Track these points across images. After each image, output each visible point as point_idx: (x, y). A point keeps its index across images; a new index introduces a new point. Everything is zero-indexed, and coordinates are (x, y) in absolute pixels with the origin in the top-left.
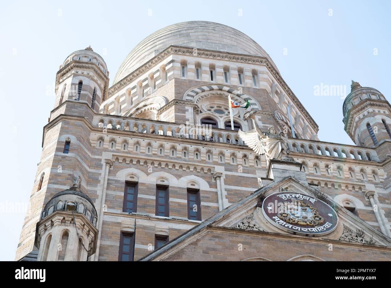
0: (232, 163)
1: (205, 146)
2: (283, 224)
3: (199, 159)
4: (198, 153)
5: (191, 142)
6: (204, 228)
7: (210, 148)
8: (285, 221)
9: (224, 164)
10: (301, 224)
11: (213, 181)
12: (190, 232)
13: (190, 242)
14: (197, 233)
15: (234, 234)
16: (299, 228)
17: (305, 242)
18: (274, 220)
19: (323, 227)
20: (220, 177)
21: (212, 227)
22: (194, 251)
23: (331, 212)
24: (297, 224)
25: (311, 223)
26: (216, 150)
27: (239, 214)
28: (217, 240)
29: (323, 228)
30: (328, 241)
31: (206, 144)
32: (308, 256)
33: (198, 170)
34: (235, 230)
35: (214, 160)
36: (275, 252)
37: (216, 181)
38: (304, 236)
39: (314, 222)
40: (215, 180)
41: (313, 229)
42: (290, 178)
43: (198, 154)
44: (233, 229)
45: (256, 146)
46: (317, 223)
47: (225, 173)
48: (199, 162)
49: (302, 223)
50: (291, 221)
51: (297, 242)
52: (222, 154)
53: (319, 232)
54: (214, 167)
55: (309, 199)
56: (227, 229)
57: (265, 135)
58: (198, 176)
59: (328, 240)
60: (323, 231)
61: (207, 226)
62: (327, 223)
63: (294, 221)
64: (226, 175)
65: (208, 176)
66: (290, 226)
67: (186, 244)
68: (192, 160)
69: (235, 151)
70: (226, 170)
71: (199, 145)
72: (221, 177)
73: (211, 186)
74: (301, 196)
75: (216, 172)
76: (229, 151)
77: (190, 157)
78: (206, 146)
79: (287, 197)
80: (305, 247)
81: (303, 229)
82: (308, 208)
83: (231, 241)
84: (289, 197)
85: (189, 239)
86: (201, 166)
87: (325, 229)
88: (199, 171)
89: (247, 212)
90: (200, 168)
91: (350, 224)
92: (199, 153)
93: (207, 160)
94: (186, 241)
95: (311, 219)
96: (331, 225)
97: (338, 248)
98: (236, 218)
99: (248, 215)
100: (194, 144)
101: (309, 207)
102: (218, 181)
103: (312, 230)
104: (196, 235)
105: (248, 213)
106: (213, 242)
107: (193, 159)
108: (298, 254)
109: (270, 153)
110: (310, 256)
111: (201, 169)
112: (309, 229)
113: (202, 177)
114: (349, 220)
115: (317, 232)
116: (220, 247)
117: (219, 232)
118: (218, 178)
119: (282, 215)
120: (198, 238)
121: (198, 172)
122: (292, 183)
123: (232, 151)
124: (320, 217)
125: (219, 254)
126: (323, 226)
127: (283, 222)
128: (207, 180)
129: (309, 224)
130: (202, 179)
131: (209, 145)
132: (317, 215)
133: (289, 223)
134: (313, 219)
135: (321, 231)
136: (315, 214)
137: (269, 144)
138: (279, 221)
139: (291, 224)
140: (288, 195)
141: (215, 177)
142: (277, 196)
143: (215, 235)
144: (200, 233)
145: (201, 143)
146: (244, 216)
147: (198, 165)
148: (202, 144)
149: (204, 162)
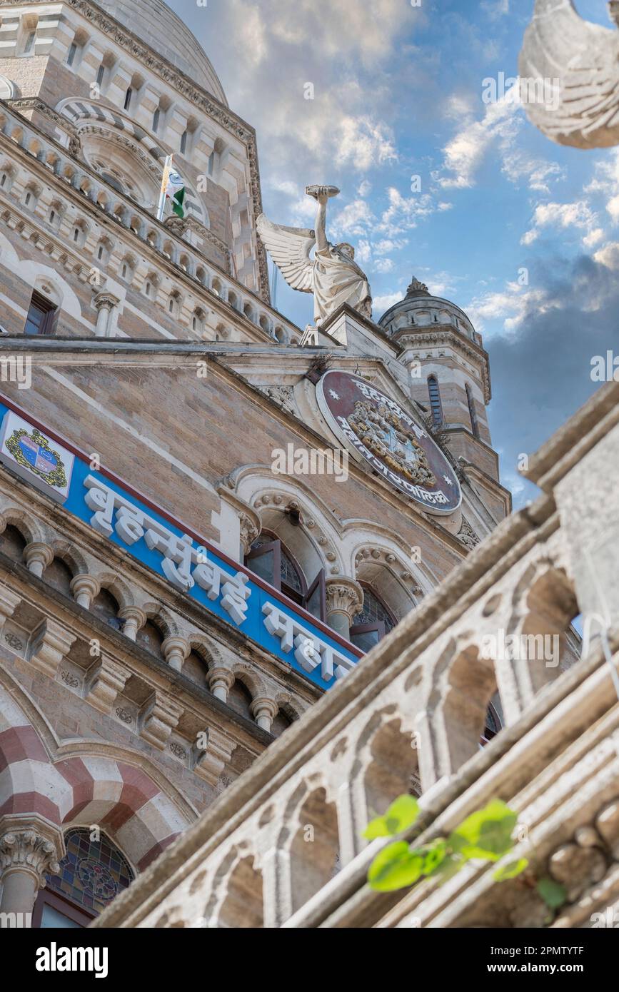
0: (143, 292)
1: (102, 224)
2: (356, 443)
3: (78, 243)
4: (80, 230)
5: (75, 198)
6: (199, 353)
7: (109, 235)
8: (361, 438)
9: (127, 284)
10: (391, 464)
11: (93, 306)
12: (165, 345)
13: (164, 365)
14: (183, 355)
15: (254, 402)
16: (386, 470)
17: (391, 504)
18: (340, 423)
19: (432, 496)
20: (112, 306)
21: (214, 361)
22: (169, 388)
23: (451, 477)
24: (383, 459)
25: (411, 474)
26: (121, 247)
27: (270, 371)
28: (218, 394)
29: (431, 498)
30: (435, 528)
31: (105, 222)
32: (392, 535)
33: (67, 265)
34: (261, 396)
35: (111, 264)
36: (330, 489)
37: (99, 312)
38: (394, 489)
39: (417, 474)
40: (97, 306)
41: (412, 487)
42: (379, 360)
43: (79, 233)
44: (255, 392)
45: (293, 267)
46: (422, 481)
47: (124, 303)
48: (78, 250)
49: (394, 463)
50: (373, 446)
51: (374, 494)
52: (129, 262)
53: (421, 499)
54: (106, 280)
55: (412, 425)
56: (244, 384)
57: (333, 251)
58: (64, 278)
59: (437, 527)
60: (431, 504)
61: (207, 353)
62: (440, 492)
63: (379, 449)
64: (126, 310)
65: (85, 290)
66: (370, 455)
67: (154, 364)
68: (64, 236)
69: (159, 271)
70: (128, 299)
71: (90, 214)
72: (114, 307)
73: (85, 313)
74: (399, 409)
75: (106, 290)
76: (147, 264)
77: (63, 227)
78: (105, 225)
79: (372, 394)
80: (389, 514)
81: (392, 475)
82: (408, 442)
83: (245, 414)
84: (374, 396)
85: (162, 358)
86: (79, 260)
87: (434, 501)
88: (71, 268)
89: (285, 376)
90: (75, 263)
91: (477, 520)
92: (83, 233)
93: (95, 256)
94: (157, 358)
95: (412, 465)
96: (445, 500)
97: (450, 553)
98: (260, 375)
99: (283, 383)
100: (80, 206)
101: (411, 440)
102: (104, 312)
103: (410, 488)
104: (178, 359)
105: (284, 381)
106: (210, 394)
107: (67, 236)
108: (372, 519)
109: (334, 293)
110: (397, 537)
111: (75, 268)
112: (405, 483)
113: (71, 284)
114: (478, 513)
115: (417, 497)
116: (222, 412)
117: (225, 381)
118: (106, 306)
119: (357, 424)
120: (181, 368)
121: (67, 270)
122: (380, 374)
123: (154, 268)
124: (430, 472)
125: (217, 425)
126: (433, 494)
127: (357, 438)
128: (81, 297)
129: (407, 472)
130: (71, 289)
131: (112, 226)
132: (426, 465)
133: (368, 447)
134: (415, 467)
135: (427, 502)
136: (421, 461)
137: (339, 273)
138: (349, 433)
139: (373, 451)
140: (374, 392)
141: (101, 299)
142: (353, 380)
143: (216, 382)
144: (188, 359)
145: (94, 213)
146: (276, 381)
147: (72, 255)
148: (97, 216)
149: (88, 257)
